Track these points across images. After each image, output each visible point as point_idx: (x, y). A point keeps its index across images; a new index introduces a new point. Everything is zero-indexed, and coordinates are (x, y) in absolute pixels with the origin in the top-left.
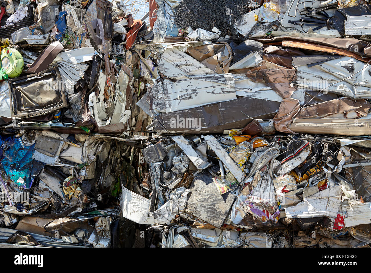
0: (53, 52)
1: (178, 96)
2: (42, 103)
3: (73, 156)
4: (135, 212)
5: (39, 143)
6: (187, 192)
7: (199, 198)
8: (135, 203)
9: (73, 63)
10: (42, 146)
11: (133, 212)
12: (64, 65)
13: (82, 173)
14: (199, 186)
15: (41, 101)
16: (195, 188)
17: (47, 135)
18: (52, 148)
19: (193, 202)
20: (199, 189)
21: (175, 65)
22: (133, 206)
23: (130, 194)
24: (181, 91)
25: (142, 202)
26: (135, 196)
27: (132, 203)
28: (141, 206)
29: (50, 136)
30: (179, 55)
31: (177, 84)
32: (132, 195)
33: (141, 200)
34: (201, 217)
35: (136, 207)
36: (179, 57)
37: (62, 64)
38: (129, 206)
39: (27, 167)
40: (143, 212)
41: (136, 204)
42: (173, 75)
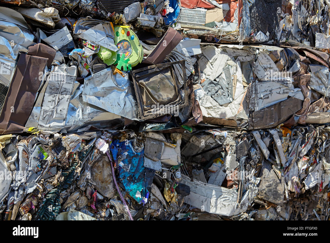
0: (174, 41)
1: (262, 96)
2: (163, 100)
3: (171, 158)
4: (226, 206)
5: (147, 147)
6: (258, 180)
7: (267, 184)
8: (226, 197)
9: (185, 55)
10: (149, 150)
11: (224, 206)
12: (179, 58)
13: (178, 175)
14: (266, 174)
15: (162, 99)
16: (263, 176)
17: (153, 137)
18: (157, 151)
19: (263, 188)
20: (266, 177)
21: (263, 68)
22: (224, 200)
23: (220, 190)
24: (264, 92)
25: (232, 195)
26: (226, 191)
27: (223, 198)
28: (232, 200)
29: (155, 138)
30: (267, 59)
31: (262, 84)
32: (223, 191)
33: (232, 194)
34: (270, 200)
35: (227, 201)
36: (267, 60)
37: (177, 56)
38: (218, 202)
39: (141, 177)
40: (234, 205)
41: (227, 199)
42: (262, 76)
